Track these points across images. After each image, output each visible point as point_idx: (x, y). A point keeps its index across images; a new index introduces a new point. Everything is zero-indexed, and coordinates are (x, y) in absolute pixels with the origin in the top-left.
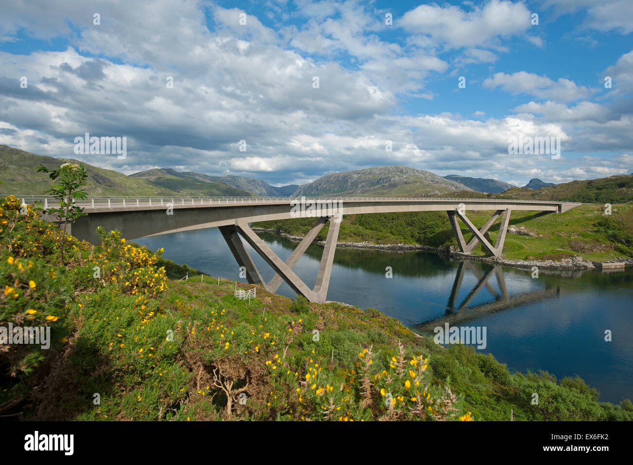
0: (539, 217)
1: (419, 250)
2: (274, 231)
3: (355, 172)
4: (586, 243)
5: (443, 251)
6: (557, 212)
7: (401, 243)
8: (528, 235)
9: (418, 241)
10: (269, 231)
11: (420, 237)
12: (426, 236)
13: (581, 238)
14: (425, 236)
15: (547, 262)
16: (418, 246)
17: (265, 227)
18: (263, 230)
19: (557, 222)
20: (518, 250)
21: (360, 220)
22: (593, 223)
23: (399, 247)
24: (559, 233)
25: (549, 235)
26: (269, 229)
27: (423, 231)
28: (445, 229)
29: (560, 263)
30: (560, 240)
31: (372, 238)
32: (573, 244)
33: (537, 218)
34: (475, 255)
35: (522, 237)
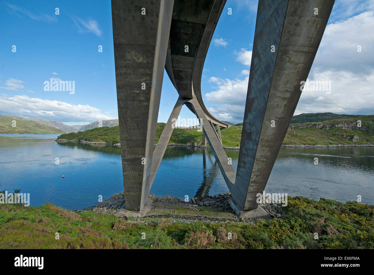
1: (175, 146)
2: (75, 141)
3: (112, 120)
5: (190, 145)
6: (227, 128)
9: (174, 141)
12: (179, 139)
28: (189, 135)
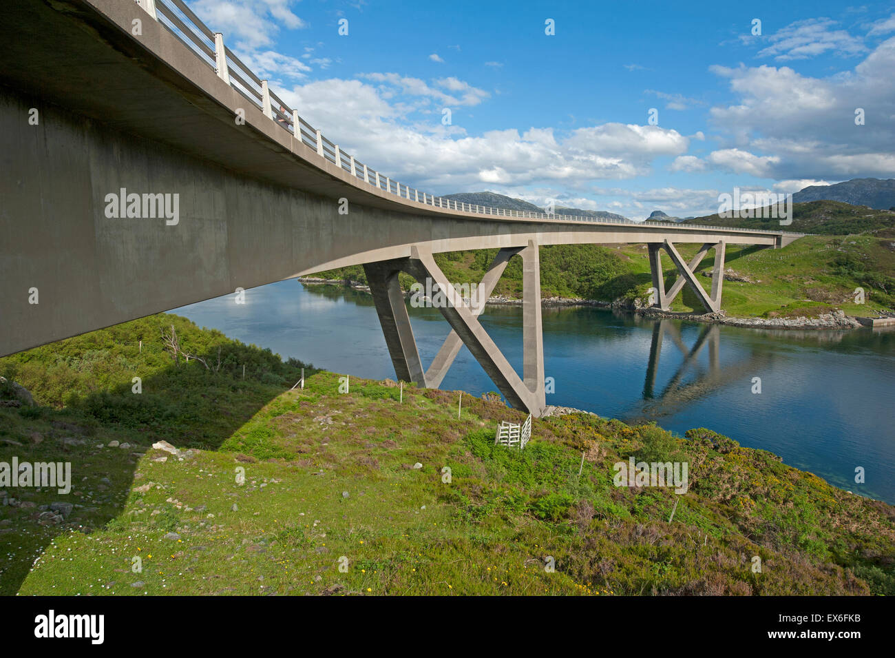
0: (749, 254)
1: (580, 306)
2: (340, 282)
4: (828, 290)
5: (622, 306)
6: (775, 246)
7: (554, 296)
8: (740, 280)
9: (579, 292)
10: (331, 282)
11: (581, 286)
12: (593, 285)
13: (819, 283)
14: (590, 285)
15: (799, 320)
16: (579, 299)
17: (326, 277)
18: (322, 281)
19: (778, 261)
20: (741, 303)
21: (483, 263)
22: (828, 262)
23: (552, 302)
24: (784, 278)
25: (770, 281)
26: (331, 280)
27: (586, 277)
28: (622, 273)
29: (818, 321)
30: (789, 287)
31: (508, 289)
32: (809, 291)
33: (747, 256)
34: (677, 312)
35: (733, 283)
